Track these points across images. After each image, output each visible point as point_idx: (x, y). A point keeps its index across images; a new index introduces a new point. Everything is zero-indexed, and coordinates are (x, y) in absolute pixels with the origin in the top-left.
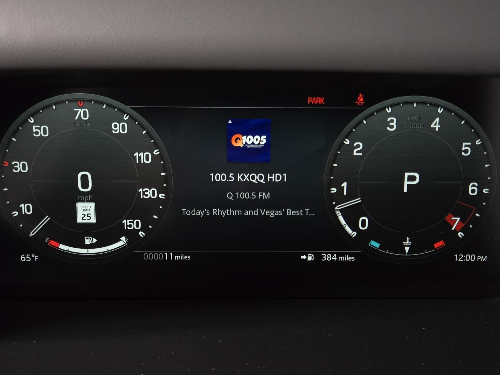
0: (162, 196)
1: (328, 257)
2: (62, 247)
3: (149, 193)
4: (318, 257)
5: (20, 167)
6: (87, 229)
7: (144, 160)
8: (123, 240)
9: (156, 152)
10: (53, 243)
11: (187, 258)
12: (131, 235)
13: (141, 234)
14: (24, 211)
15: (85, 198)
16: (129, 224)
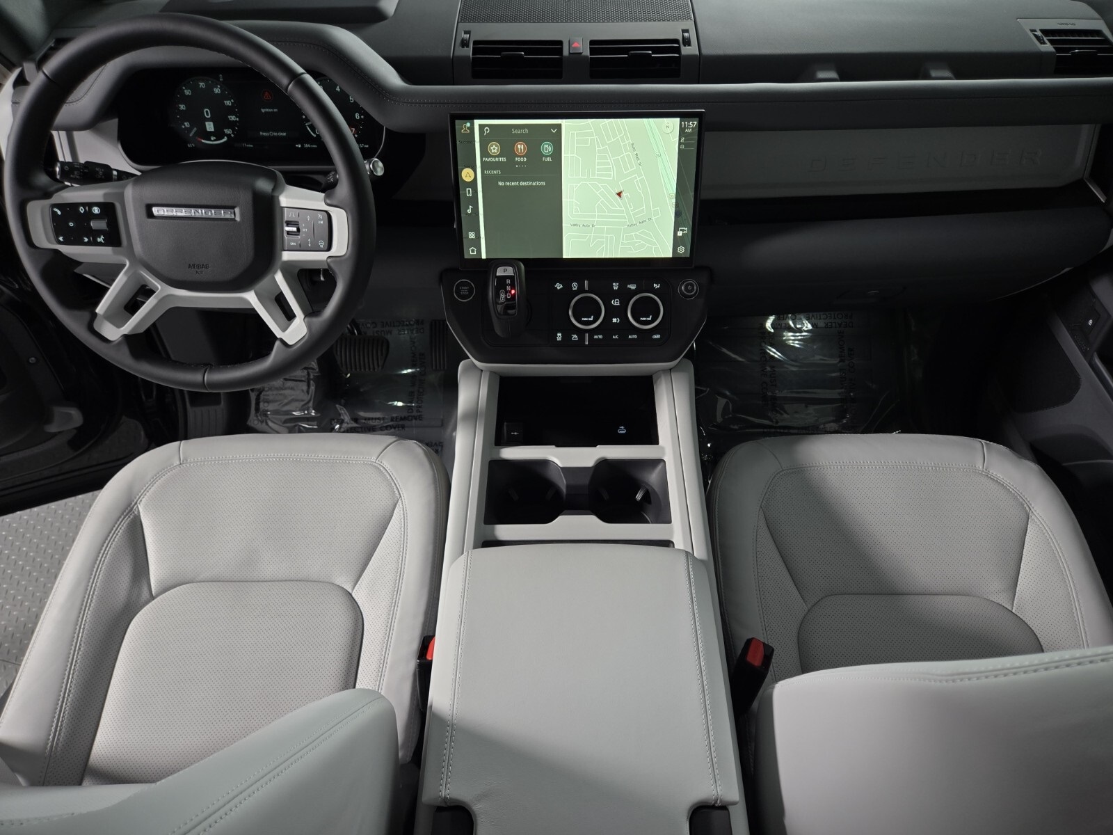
0: (237, 119)
1: (307, 146)
2: (203, 141)
3: (232, 118)
4: (303, 146)
5: (182, 107)
6: (211, 133)
7: (228, 104)
8: (225, 139)
9: (232, 101)
10: (199, 139)
11: (252, 146)
12: (228, 136)
13: (232, 135)
14: (186, 126)
15: (208, 120)
16: (228, 131)
